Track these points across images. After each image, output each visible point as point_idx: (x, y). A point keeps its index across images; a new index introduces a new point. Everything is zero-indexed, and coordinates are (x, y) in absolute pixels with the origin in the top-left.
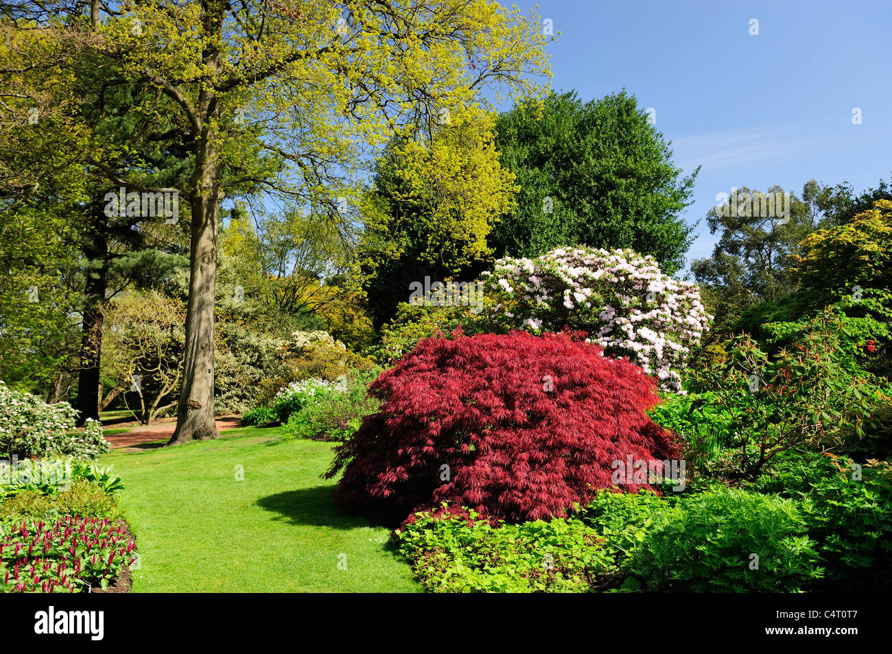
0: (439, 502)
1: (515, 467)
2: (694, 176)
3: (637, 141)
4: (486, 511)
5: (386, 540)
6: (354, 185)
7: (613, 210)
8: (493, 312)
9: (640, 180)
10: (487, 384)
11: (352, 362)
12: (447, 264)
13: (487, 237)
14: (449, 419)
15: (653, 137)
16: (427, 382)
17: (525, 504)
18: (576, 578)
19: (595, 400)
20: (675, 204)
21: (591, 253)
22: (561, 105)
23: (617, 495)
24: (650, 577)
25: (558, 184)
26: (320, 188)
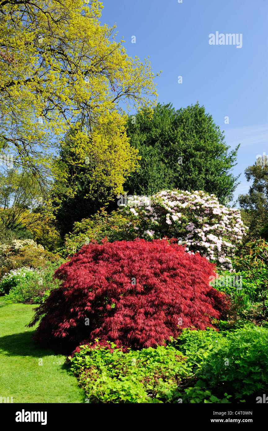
0: (94, 339)
1: (137, 317)
2: (237, 150)
3: (205, 131)
4: (120, 343)
5: (63, 363)
6: (47, 156)
7: (193, 169)
8: (127, 227)
9: (208, 152)
10: (121, 270)
11: (47, 257)
12: (101, 201)
13: (124, 185)
14: (99, 290)
15: (214, 129)
16: (88, 269)
17: (142, 338)
18: (170, 381)
19: (181, 277)
20: (227, 165)
21: (181, 193)
22: (163, 111)
23: (193, 331)
24: (210, 380)
25: (163, 155)
26: (27, 158)
